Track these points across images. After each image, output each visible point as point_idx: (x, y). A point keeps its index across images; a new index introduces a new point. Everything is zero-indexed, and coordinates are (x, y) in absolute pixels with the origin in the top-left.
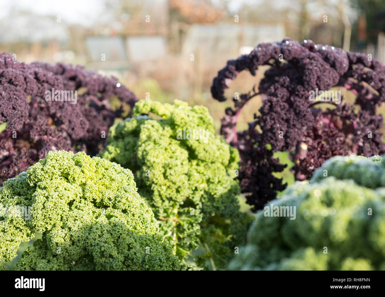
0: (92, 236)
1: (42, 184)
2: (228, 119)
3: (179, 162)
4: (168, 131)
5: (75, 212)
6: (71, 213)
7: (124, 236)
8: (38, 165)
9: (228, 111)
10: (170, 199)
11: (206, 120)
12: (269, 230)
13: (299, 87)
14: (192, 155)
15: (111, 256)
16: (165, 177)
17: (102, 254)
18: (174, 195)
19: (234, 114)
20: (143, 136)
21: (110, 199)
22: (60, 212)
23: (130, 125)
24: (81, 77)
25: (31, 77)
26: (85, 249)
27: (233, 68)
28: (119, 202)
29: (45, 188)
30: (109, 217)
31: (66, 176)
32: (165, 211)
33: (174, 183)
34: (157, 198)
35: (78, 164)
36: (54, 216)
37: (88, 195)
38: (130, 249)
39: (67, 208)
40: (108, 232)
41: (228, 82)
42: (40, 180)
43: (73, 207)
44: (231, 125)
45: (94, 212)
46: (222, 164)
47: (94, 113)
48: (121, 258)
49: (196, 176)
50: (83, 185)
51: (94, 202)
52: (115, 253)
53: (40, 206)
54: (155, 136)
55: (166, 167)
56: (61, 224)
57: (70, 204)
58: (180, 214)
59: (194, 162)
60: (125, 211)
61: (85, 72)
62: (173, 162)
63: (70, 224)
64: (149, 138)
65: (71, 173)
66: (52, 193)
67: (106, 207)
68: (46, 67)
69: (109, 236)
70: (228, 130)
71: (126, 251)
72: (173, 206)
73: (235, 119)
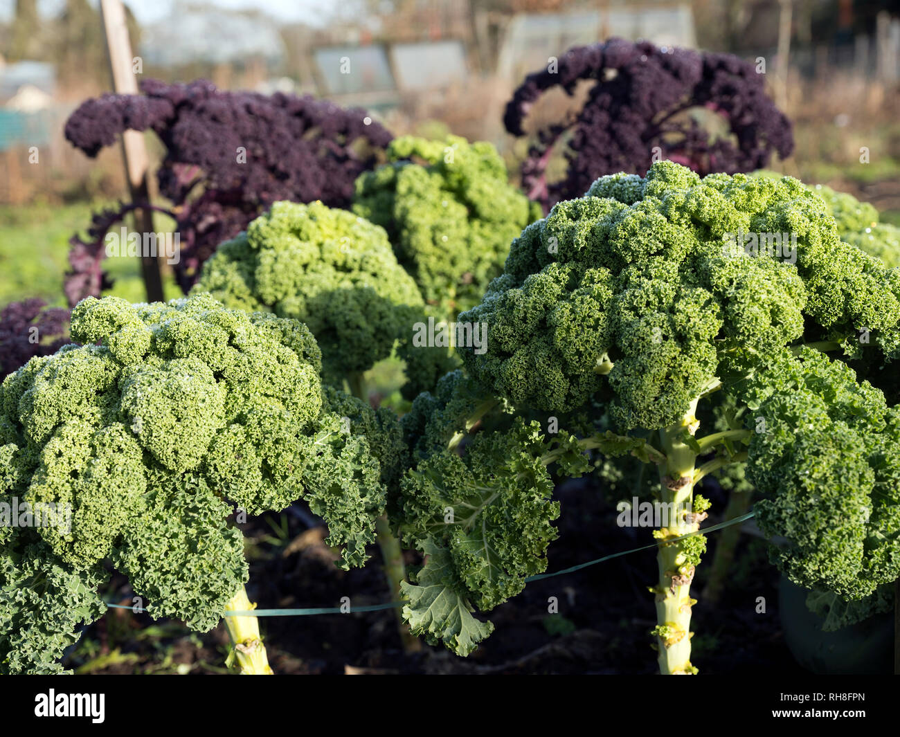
0: (334, 303)
1: (269, 243)
2: (531, 163)
3: (453, 222)
4: (437, 180)
5: (311, 276)
6: (306, 277)
7: (374, 302)
8: (261, 221)
9: (532, 151)
10: (442, 274)
11: (493, 163)
12: (522, 255)
13: (625, 109)
14: (473, 213)
15: (358, 327)
16: (434, 242)
17: (347, 324)
18: (447, 267)
19: (541, 155)
20: (402, 188)
21: (355, 261)
22: (292, 276)
23: (384, 174)
24: (310, 112)
25: (242, 111)
26: (326, 320)
27: (532, 86)
28: (367, 263)
29: (272, 247)
30: (354, 281)
31: (297, 232)
32: (437, 291)
33: (447, 251)
34: (425, 276)
35: (312, 218)
36: (286, 281)
37: (326, 256)
38: (381, 318)
39: (300, 271)
40: (354, 298)
41: (527, 107)
42: (264, 238)
43: (308, 271)
44: (536, 173)
45: (335, 277)
46: (517, 223)
47: (332, 164)
48: (371, 329)
49: (478, 241)
50: (320, 245)
51: (335, 265)
52: (363, 323)
53: (268, 269)
54: (419, 186)
55: (435, 229)
56: (295, 291)
57: (305, 266)
58: (458, 296)
59: (476, 223)
60: (374, 275)
61: (317, 102)
62: (445, 222)
63: (305, 289)
64: (410, 190)
65: (304, 228)
66: (281, 252)
67: (349, 270)
68: (259, 97)
69: (355, 303)
70: (532, 180)
71: (377, 321)
72: (448, 286)
73: (542, 164)
